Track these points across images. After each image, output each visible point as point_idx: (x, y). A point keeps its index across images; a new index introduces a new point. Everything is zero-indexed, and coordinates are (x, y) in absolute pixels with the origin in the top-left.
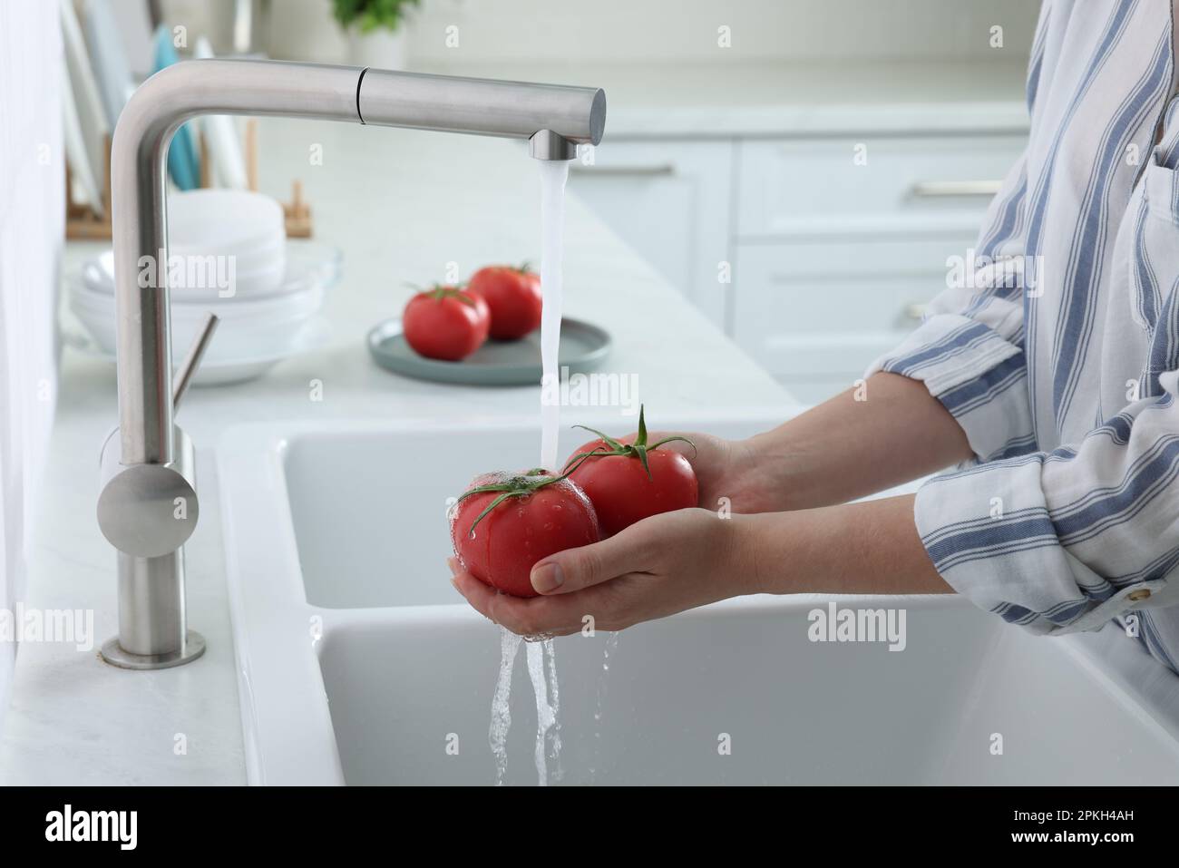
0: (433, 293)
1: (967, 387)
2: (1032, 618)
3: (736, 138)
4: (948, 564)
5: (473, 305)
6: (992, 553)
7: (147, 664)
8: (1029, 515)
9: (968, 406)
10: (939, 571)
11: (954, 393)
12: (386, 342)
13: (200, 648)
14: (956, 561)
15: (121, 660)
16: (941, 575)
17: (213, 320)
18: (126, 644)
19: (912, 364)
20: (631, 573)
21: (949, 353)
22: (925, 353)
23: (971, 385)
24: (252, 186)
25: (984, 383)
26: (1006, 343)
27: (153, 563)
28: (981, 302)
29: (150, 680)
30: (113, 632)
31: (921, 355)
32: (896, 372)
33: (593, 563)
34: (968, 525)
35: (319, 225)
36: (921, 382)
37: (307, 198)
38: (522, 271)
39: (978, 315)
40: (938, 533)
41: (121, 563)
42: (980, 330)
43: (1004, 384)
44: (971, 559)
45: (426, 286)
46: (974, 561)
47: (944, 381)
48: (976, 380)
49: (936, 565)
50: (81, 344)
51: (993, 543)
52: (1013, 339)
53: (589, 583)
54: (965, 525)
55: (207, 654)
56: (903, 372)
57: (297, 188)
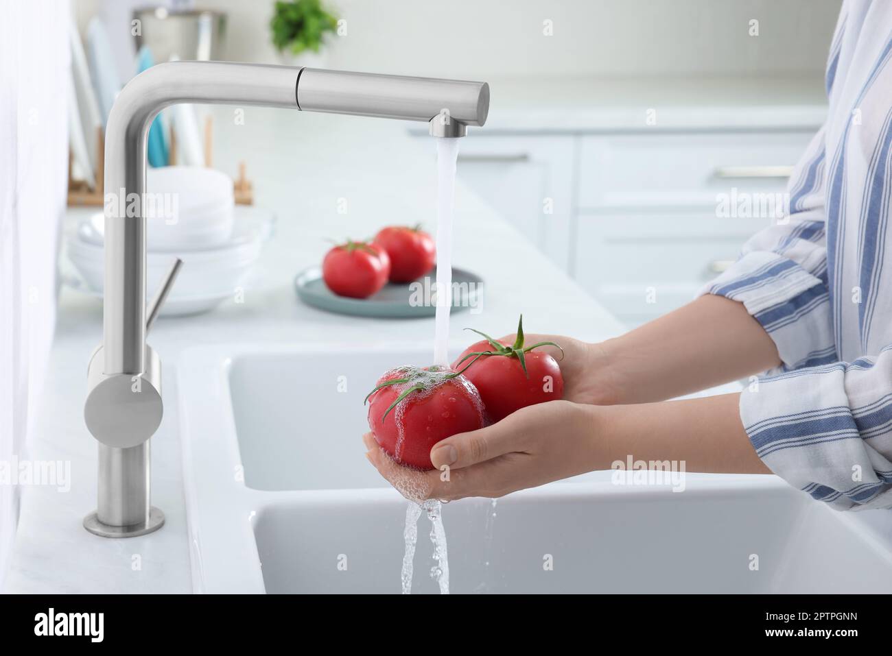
0: (346, 246)
1: (778, 309)
2: (836, 496)
3: (578, 133)
4: (767, 451)
5: (377, 255)
6: (803, 443)
7: (118, 534)
8: (835, 413)
9: (779, 323)
10: (759, 455)
11: (768, 313)
12: (309, 284)
13: (159, 522)
14: (774, 448)
15: (98, 529)
16: (761, 459)
17: (179, 262)
18: (102, 517)
19: (734, 289)
20: (510, 453)
21: (764, 281)
22: (745, 281)
23: (782, 307)
24: (208, 163)
25: (792, 306)
26: (808, 275)
27: (126, 452)
28: (788, 242)
29: (120, 545)
30: (92, 507)
31: (741, 282)
32: (721, 294)
33: (481, 445)
34: (784, 419)
35: (258, 196)
36: (742, 303)
37: (250, 176)
38: (415, 230)
39: (786, 252)
40: (759, 425)
41: (101, 453)
42: (789, 265)
43: (807, 308)
44: (786, 447)
45: (341, 241)
46: (789, 449)
47: (760, 303)
48: (785, 303)
49: (758, 451)
50: (76, 284)
51: (804, 435)
52: (815, 272)
53: (477, 461)
54: (780, 420)
55: (166, 527)
56: (727, 295)
57: (242, 168)
